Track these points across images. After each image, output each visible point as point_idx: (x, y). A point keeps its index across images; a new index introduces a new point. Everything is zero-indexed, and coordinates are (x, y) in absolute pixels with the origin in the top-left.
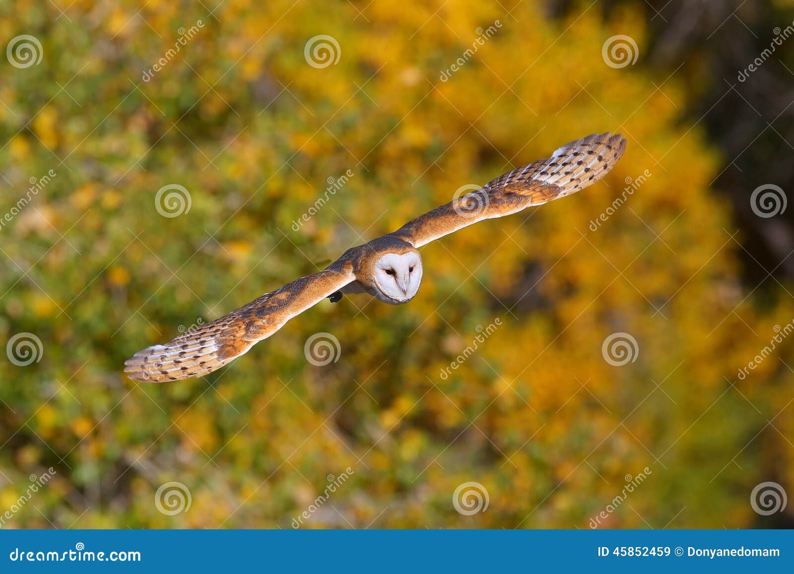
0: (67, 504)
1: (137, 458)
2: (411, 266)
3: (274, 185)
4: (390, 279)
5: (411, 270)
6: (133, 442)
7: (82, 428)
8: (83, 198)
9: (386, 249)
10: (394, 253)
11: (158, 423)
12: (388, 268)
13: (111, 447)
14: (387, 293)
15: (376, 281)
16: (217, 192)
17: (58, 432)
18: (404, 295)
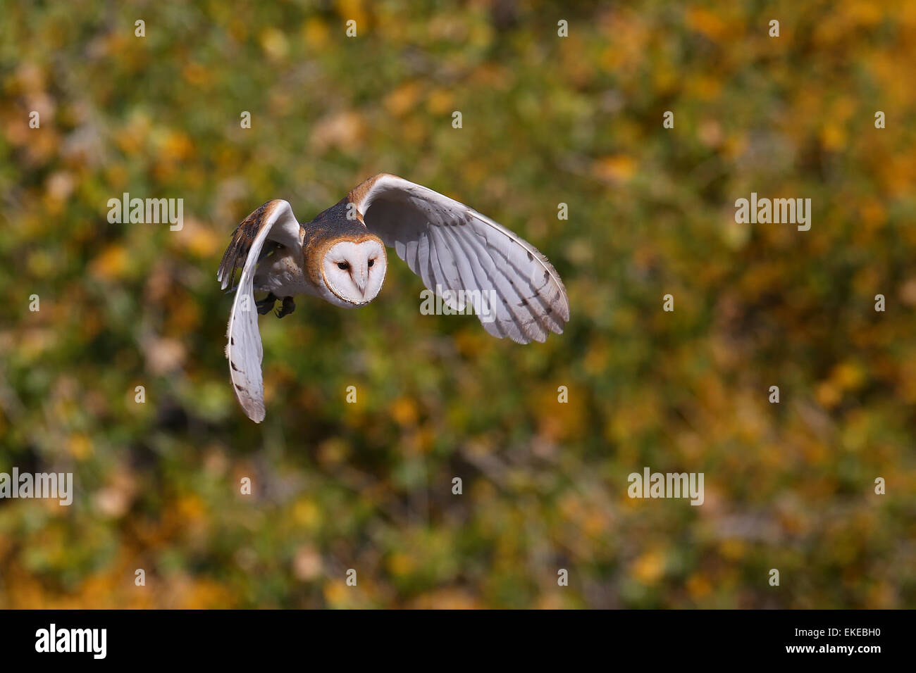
0: (384, 516)
1: (479, 452)
2: (372, 258)
3: (665, 79)
4: (344, 275)
5: (371, 263)
6: (473, 430)
7: (404, 412)
8: (401, 100)
9: (338, 236)
10: (348, 241)
11: (506, 405)
12: (341, 261)
13: (442, 437)
14: (339, 294)
15: (326, 278)
16: (589, 88)
17: (370, 419)
18: (360, 296)
